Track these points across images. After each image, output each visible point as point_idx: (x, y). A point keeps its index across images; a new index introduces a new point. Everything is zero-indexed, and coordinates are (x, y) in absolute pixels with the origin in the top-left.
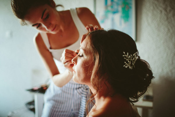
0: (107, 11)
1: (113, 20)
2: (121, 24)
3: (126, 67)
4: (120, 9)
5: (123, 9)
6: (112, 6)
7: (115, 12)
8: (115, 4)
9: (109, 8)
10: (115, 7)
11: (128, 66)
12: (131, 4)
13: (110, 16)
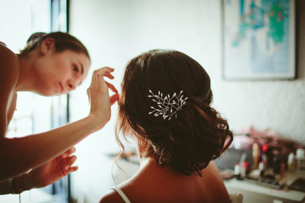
0: (243, 26)
1: (254, 40)
2: (268, 47)
3: (156, 115)
4: (267, 20)
5: (273, 19)
6: (252, 16)
7: (257, 27)
8: (257, 11)
9: (248, 20)
10: (258, 17)
11: (161, 114)
12: (288, 9)
13: (249, 33)
